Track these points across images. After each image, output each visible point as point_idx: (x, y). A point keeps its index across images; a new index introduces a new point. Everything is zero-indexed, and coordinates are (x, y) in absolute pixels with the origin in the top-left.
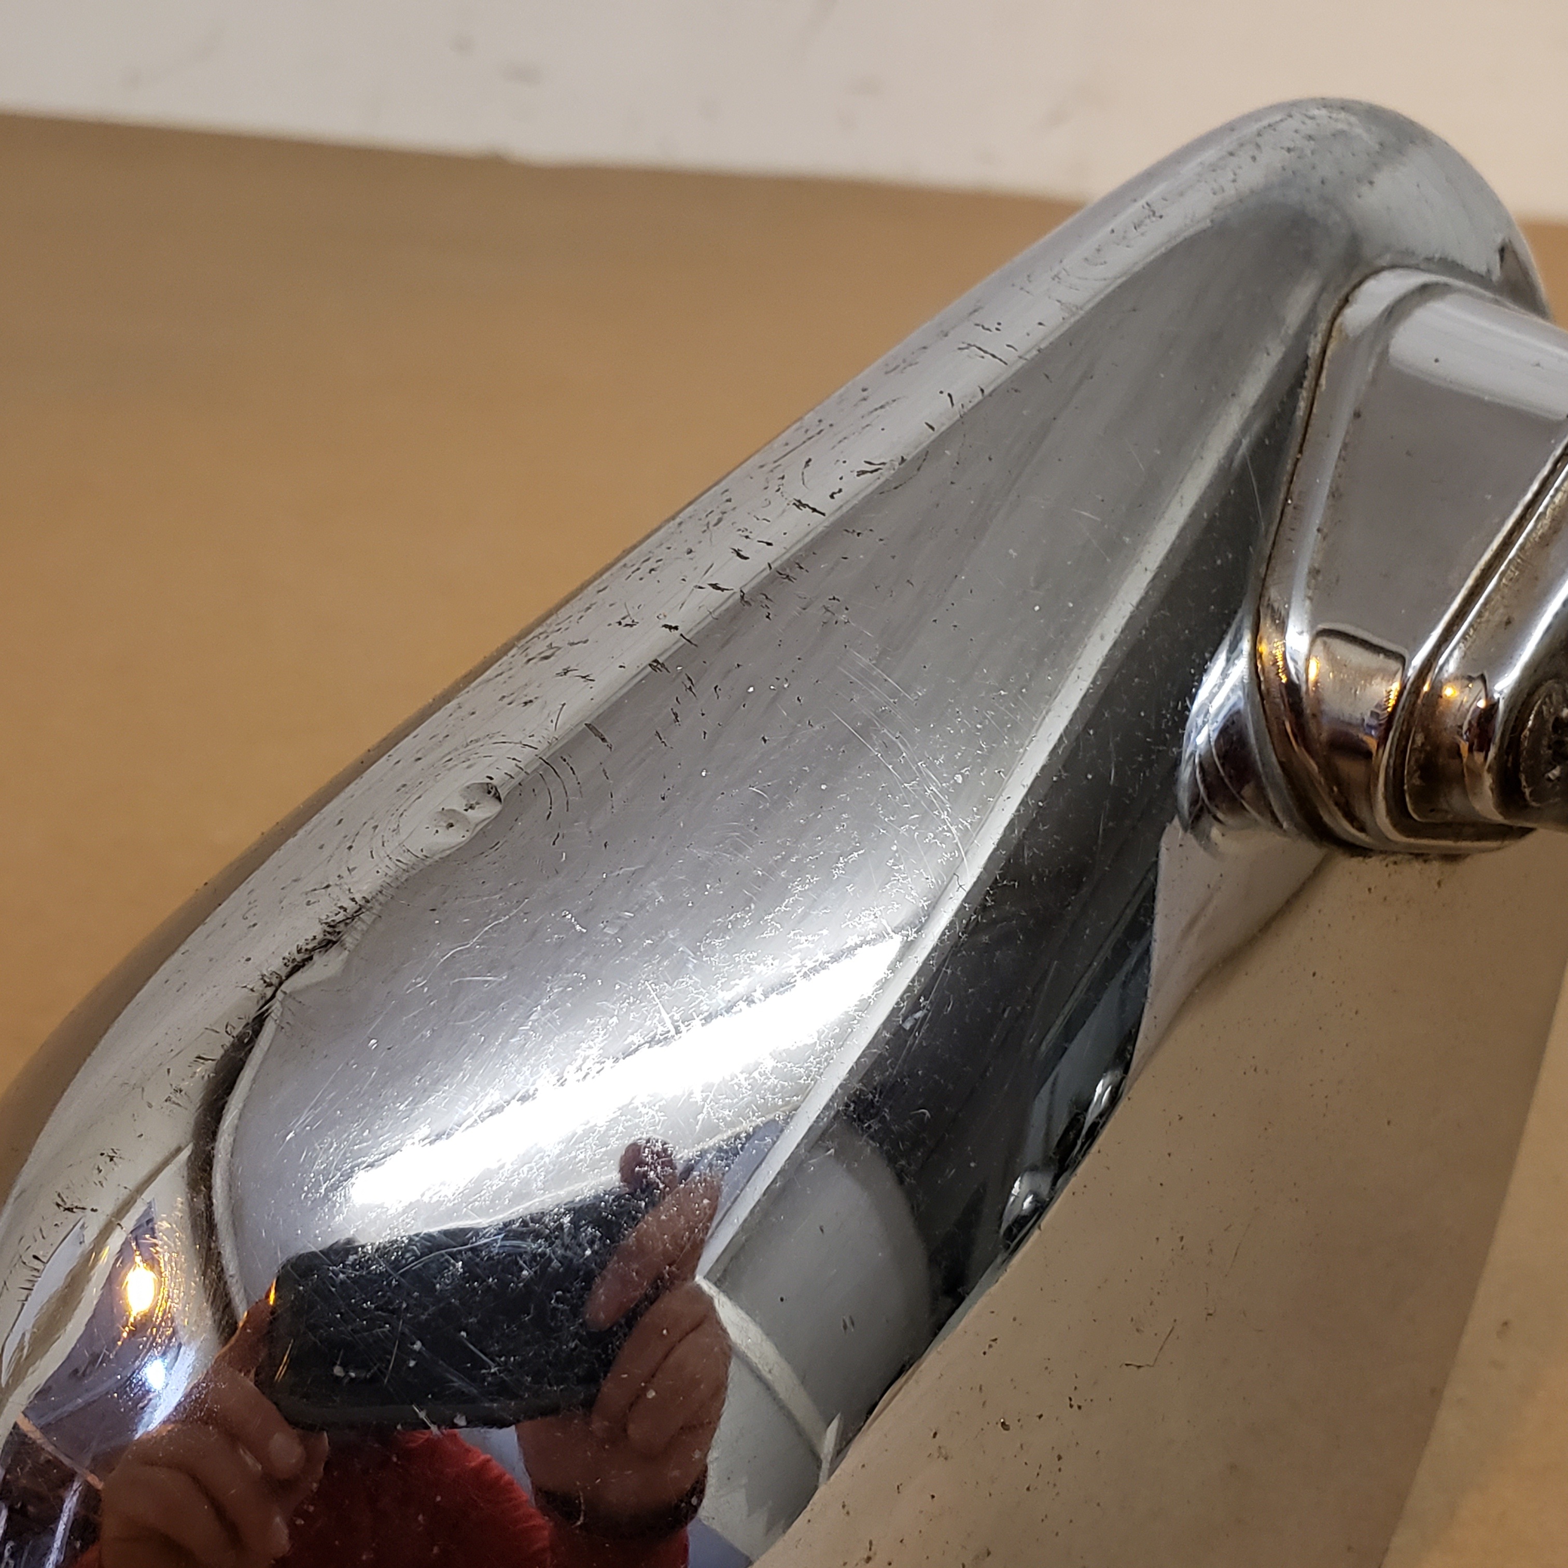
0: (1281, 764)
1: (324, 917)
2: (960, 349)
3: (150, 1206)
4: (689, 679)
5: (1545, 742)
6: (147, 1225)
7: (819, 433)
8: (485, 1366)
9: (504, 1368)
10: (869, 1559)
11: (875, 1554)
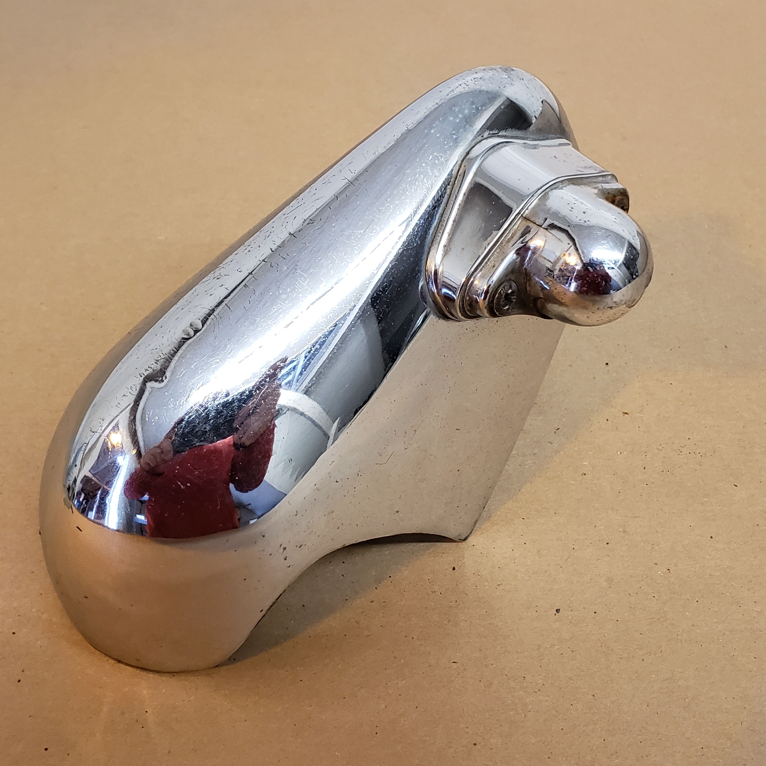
0: (433, 301)
1: (155, 358)
2: (343, 179)
3: (118, 421)
4: (254, 290)
5: (502, 300)
6: (117, 425)
7: (300, 205)
8: (195, 472)
9: (199, 472)
10: (296, 515)
11: (298, 513)
